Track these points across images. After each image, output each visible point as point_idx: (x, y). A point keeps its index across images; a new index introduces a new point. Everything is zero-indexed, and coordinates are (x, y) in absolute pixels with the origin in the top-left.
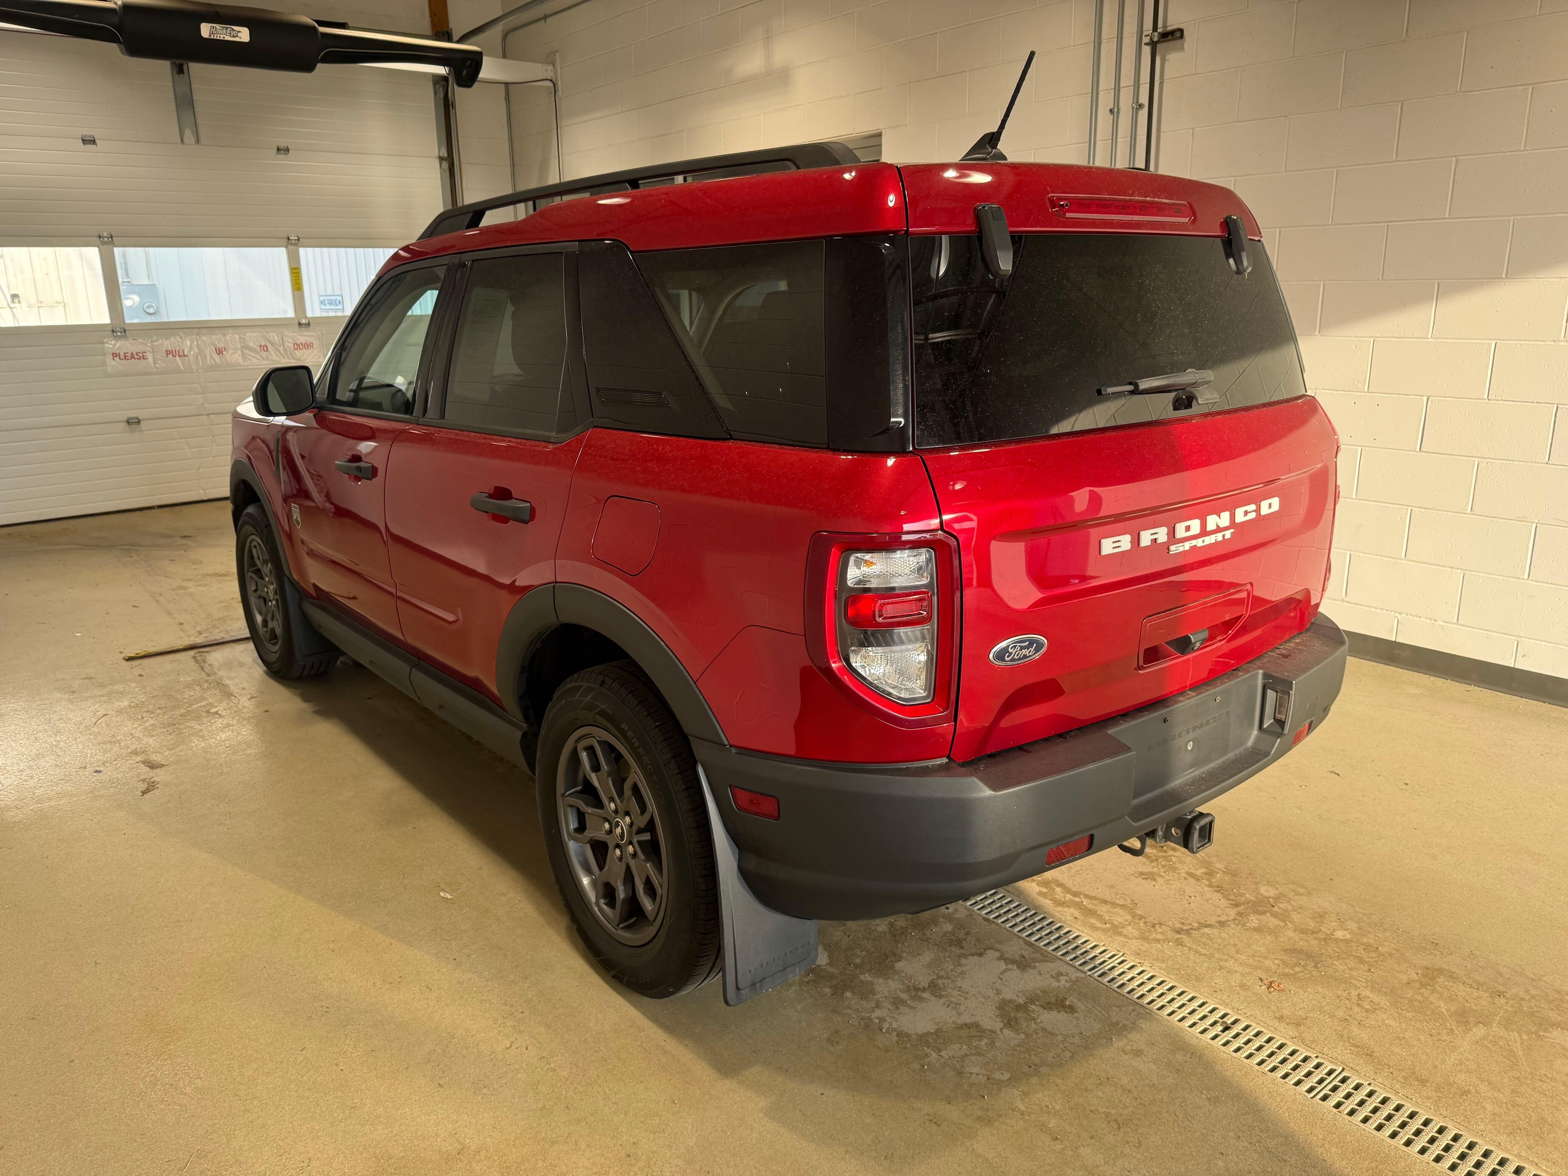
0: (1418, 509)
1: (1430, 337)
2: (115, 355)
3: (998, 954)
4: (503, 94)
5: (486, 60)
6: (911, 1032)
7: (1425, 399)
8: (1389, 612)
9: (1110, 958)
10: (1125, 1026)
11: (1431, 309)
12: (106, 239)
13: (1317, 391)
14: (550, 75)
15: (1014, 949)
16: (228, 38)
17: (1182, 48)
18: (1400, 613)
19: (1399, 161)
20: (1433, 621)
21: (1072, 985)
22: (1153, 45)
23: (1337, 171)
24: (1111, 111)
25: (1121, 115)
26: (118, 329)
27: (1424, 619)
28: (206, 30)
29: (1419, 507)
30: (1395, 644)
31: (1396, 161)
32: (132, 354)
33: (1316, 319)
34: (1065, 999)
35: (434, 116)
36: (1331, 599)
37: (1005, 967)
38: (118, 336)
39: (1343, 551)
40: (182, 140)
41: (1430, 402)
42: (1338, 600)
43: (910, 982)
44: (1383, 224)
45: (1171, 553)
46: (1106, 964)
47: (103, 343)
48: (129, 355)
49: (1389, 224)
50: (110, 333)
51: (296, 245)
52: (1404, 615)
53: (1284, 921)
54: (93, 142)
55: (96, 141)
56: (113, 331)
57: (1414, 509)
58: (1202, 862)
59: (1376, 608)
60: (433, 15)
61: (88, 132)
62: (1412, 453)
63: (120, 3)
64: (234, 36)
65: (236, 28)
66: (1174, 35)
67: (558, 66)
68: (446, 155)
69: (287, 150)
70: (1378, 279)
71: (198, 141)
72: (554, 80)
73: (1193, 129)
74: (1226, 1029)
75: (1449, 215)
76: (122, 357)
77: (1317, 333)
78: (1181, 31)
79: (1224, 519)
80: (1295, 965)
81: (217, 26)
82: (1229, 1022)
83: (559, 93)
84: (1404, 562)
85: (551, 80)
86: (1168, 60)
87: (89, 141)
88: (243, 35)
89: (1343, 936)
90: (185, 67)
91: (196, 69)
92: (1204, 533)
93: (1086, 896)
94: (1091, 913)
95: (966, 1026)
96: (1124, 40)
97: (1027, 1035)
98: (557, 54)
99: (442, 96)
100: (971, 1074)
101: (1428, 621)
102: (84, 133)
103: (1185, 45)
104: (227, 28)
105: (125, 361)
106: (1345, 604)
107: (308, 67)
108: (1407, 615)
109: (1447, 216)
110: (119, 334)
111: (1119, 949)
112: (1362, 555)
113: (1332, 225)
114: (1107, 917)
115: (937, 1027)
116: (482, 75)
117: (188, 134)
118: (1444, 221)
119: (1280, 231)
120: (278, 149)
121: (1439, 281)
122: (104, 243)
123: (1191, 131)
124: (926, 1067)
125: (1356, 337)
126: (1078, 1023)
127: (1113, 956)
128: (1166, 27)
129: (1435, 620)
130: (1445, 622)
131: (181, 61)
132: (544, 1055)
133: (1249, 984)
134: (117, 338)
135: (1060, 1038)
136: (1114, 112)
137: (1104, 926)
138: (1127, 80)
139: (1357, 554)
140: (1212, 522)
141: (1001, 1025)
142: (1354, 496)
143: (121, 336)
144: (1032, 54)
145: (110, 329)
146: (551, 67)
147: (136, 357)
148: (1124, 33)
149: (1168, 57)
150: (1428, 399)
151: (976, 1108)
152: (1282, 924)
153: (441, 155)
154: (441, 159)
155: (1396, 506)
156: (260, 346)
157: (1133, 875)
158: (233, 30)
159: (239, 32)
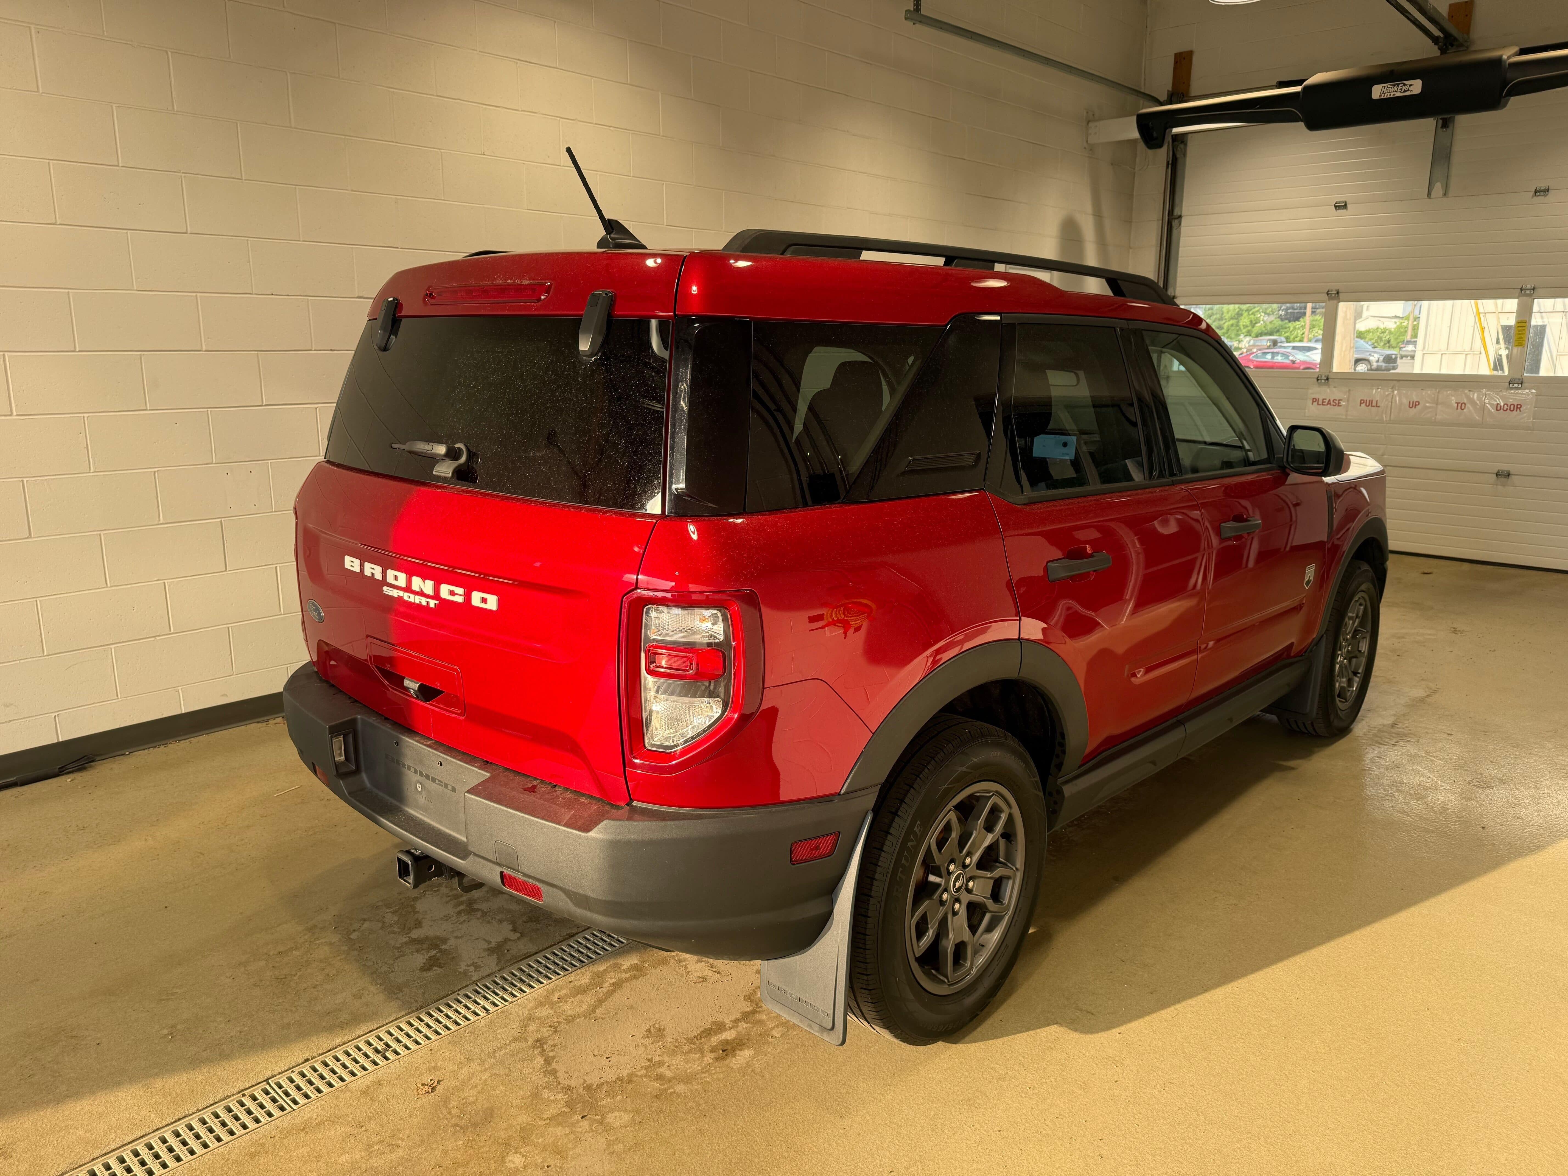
2: (1314, 400)
3: (514, 938)
9: (501, 997)
10: (396, 994)
15: (519, 945)
16: (1401, 94)
21: (460, 972)
26: (1324, 374)
28: (1378, 92)
32: (1329, 400)
34: (442, 967)
38: (1322, 383)
40: (1429, 194)
45: (384, 592)
46: (495, 996)
47: (1307, 388)
48: (1327, 401)
50: (1315, 380)
51: (1530, 295)
54: (1345, 206)
55: (1349, 205)
56: (1318, 378)
61: (1340, 198)
64: (1405, 91)
65: (1403, 83)
69: (1547, 191)
71: (1445, 194)
74: (378, 1051)
76: (1320, 402)
79: (428, 587)
80: (463, 1111)
81: (1387, 85)
82: (386, 1053)
87: (1341, 206)
88: (1416, 87)
92: (408, 589)
94: (580, 991)
95: (418, 924)
97: (399, 948)
102: (1333, 200)
104: (1398, 85)
105: (1321, 406)
110: (1324, 381)
111: (515, 1002)
114: (571, 1000)
115: (421, 911)
117: (1438, 189)
120: (1536, 192)
122: (1331, 299)
126: (407, 971)
127: (506, 1001)
133: (438, 1073)
134: (1320, 385)
135: (390, 962)
140: (417, 583)
141: (415, 937)
143: (1325, 383)
144: (569, 150)
145: (1316, 376)
147: (1332, 403)
156: (1458, 403)
158: (1405, 85)
159: (1410, 85)
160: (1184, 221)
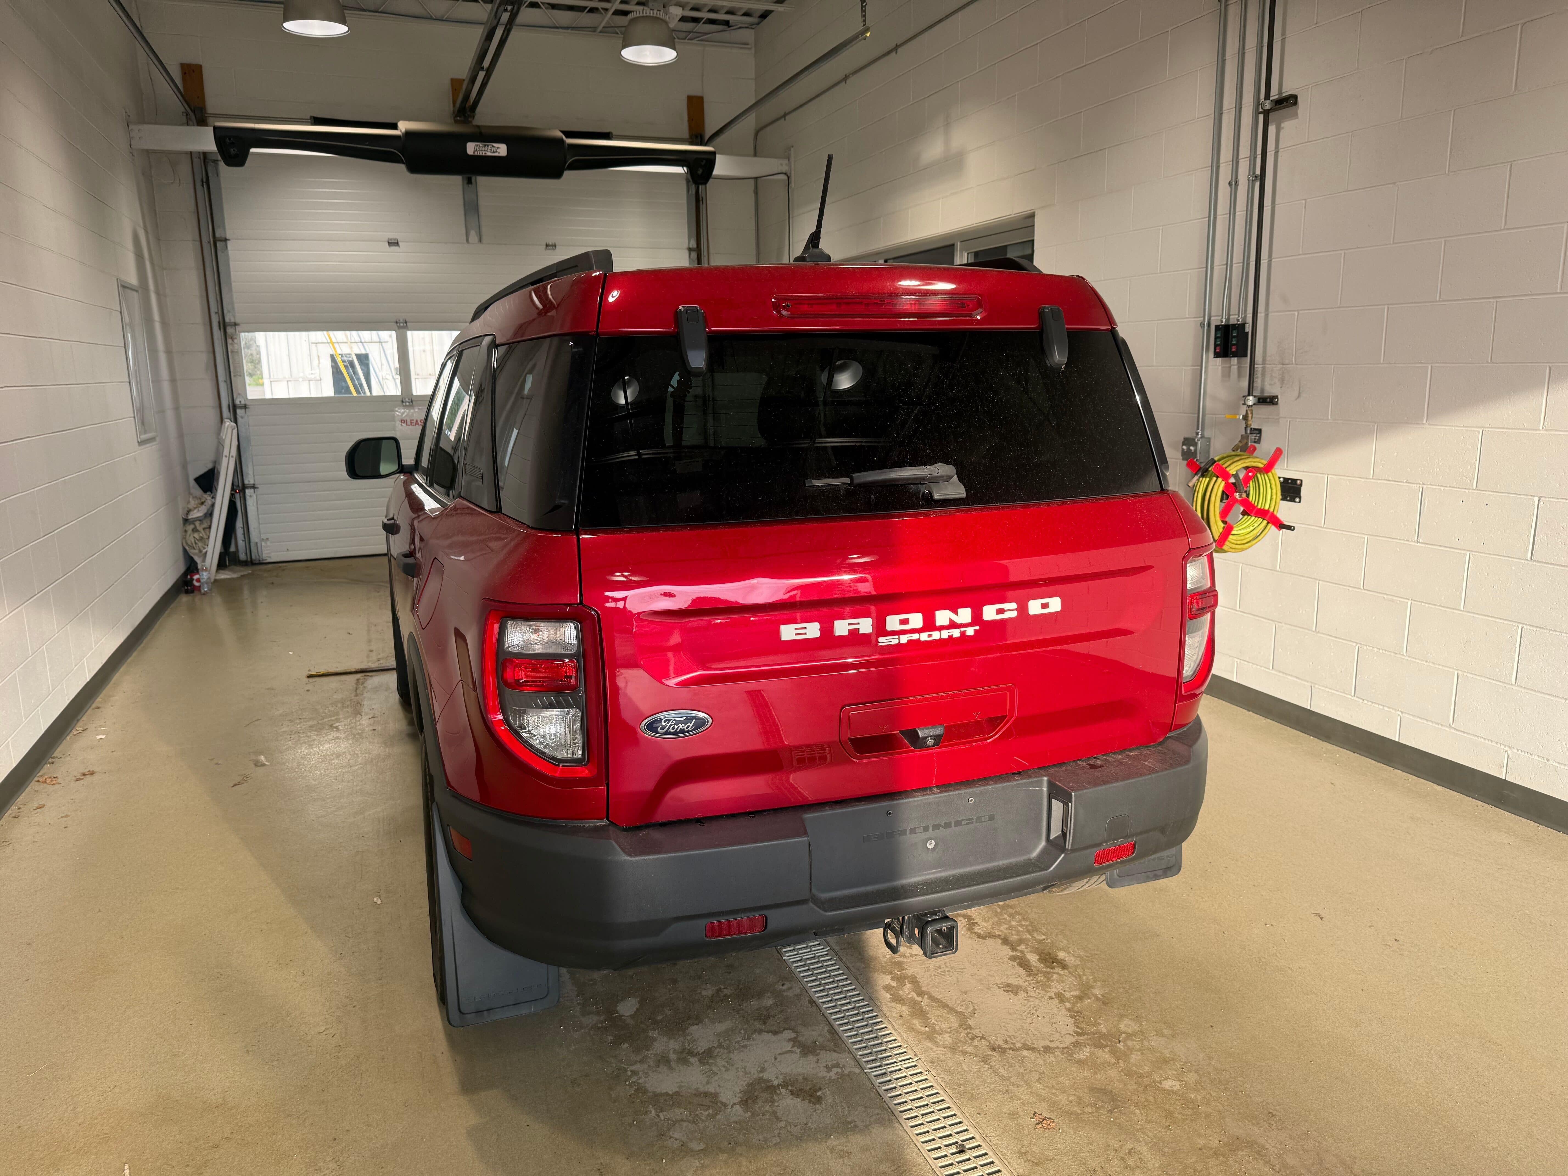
0: (1529, 627)
1: (1541, 428)
2: (403, 421)
3: (793, 1035)
4: (753, 188)
5: (719, 158)
6: (651, 1089)
7: (1536, 499)
8: (1499, 745)
9: (901, 1061)
10: (856, 1126)
11: (1542, 397)
12: (402, 324)
13: (1425, 486)
14: (785, 169)
15: (810, 1034)
16: (489, 154)
17: (1296, 115)
18: (1510, 748)
19: (1508, 229)
20: (1546, 761)
21: (838, 1078)
22: (1266, 113)
23: (1445, 241)
24: (1230, 184)
25: (1239, 187)
26: (407, 400)
27: (1536, 758)
28: (471, 148)
29: (1531, 625)
30: (1504, 783)
31: (1504, 229)
32: (417, 421)
33: (1424, 408)
34: (820, 1089)
35: (686, 211)
36: (1438, 724)
37: (789, 1048)
38: (406, 406)
39: (1451, 670)
40: (467, 240)
41: (1541, 503)
42: (1445, 726)
43: (689, 1045)
44: (1491, 300)
45: (880, 644)
46: (896, 1064)
47: (394, 411)
48: (415, 421)
49: (1499, 300)
50: (400, 403)
52: (1515, 751)
53: (1118, 1059)
54: (397, 244)
55: (400, 243)
56: (403, 402)
57: (1525, 627)
58: (1083, 984)
59: (1485, 739)
60: (690, 120)
61: (393, 236)
62: (1523, 561)
63: (403, 130)
64: (494, 152)
65: (495, 145)
66: (1288, 102)
67: (792, 159)
68: (695, 246)
69: (554, 246)
70: (1487, 362)
71: (480, 241)
72: (788, 174)
73: (1305, 199)
74: (961, 1151)
75: (1561, 288)
76: (409, 423)
77: (1424, 421)
78: (1295, 97)
79: (963, 615)
80: (1090, 1105)
81: (480, 144)
82: (967, 1146)
83: (792, 185)
84: (1514, 688)
85: (785, 174)
86: (1283, 128)
87: (394, 243)
88: (502, 150)
89: (1171, 1087)
90: (473, 180)
91: (482, 181)
92: (928, 627)
93: (932, 998)
94: (921, 1013)
95: (706, 1094)
96: (1243, 109)
97: (754, 1115)
98: (792, 149)
99: (694, 192)
100: (671, 1137)
101: (1540, 759)
102: (391, 237)
103: (1299, 111)
104: (488, 146)
105: (410, 427)
106: (1453, 731)
107: (557, 174)
108: (1518, 750)
109: (1558, 291)
110: (407, 404)
111: (918, 1053)
112: (1469, 675)
113: (1439, 301)
114: (933, 1021)
115: (678, 1090)
116: (716, 172)
117: (473, 235)
118: (1554, 296)
119: (1388, 308)
120: (547, 245)
121: (1550, 365)
122: (399, 327)
123: (1304, 201)
124: (635, 1123)
125: (1464, 426)
126: (812, 1114)
127: (910, 1058)
128: (1282, 93)
129: (1547, 760)
130: (1559, 763)
131: (469, 176)
132: (341, 1044)
133: (1022, 1113)
135: (783, 1124)
136: (1234, 184)
137: (923, 1029)
138: (1245, 151)
139: (1465, 674)
140: (942, 617)
141: (737, 1100)
142: (1462, 608)
143: (409, 406)
144: (830, 158)
145: (400, 399)
146: (786, 161)
148: (1243, 102)
149: (1282, 125)
150: (1539, 501)
151: (648, 1168)
152: (1113, 1061)
153: (691, 247)
154: (690, 250)
155: (1506, 622)
157: (997, 985)
158: (493, 146)
159: (498, 148)
160: (230, 244)
